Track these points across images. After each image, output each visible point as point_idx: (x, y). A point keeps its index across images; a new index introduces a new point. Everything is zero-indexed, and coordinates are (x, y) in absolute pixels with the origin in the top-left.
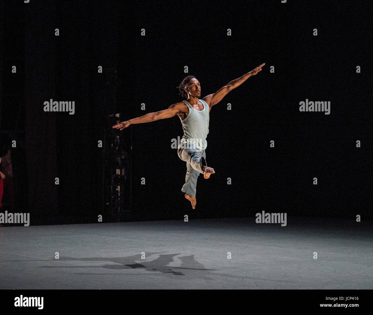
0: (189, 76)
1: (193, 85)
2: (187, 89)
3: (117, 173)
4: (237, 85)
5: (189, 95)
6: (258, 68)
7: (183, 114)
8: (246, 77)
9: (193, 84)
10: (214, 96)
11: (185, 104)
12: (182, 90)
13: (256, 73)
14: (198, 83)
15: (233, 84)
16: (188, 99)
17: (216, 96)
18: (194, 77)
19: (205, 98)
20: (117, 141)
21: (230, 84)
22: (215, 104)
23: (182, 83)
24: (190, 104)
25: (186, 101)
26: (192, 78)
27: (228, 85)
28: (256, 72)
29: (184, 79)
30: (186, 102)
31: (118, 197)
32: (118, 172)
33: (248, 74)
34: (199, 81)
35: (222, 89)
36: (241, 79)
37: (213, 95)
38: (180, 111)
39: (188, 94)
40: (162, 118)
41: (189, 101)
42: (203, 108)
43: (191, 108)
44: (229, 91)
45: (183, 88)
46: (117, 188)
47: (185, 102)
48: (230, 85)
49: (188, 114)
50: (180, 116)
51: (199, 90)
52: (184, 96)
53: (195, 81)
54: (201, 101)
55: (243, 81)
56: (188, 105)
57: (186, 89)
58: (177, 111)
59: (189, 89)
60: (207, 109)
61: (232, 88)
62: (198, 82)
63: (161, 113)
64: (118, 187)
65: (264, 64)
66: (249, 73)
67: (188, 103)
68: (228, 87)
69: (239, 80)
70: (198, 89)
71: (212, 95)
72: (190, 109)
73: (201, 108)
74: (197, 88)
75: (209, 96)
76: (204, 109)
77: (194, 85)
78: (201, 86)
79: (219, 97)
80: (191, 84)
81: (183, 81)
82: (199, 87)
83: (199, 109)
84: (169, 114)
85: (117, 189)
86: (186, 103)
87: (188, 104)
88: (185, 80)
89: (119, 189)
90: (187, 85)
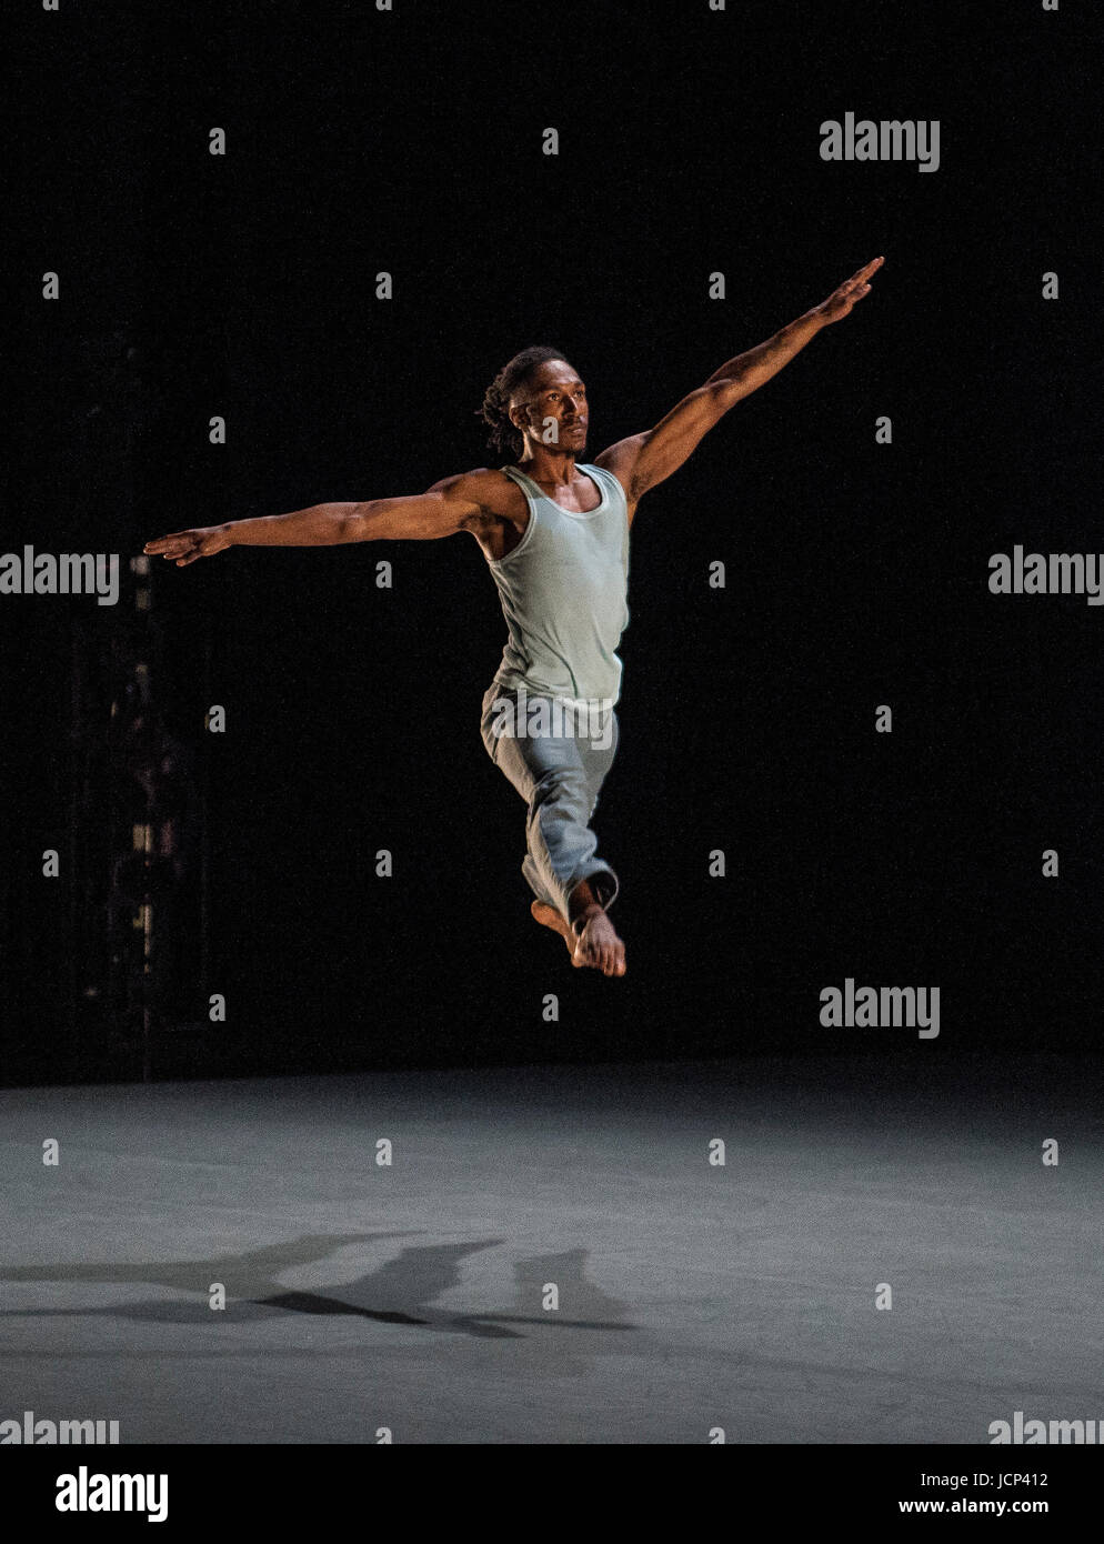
0: (532, 350)
1: (552, 392)
2: (520, 412)
3: (138, 845)
4: (759, 376)
5: (532, 440)
6: (851, 284)
7: (498, 530)
8: (802, 336)
9: (551, 388)
10: (649, 440)
11: (510, 480)
12: (495, 414)
13: (847, 309)
14: (577, 385)
15: (738, 374)
16: (524, 459)
17: (659, 442)
18: (558, 354)
19: (609, 456)
20: (138, 690)
21: (727, 377)
22: (656, 482)
23: (500, 382)
24: (536, 482)
25: (512, 468)
26: (547, 359)
27: (714, 384)
28: (843, 302)
29: (511, 364)
30: (513, 474)
31: (143, 960)
32: (143, 837)
33: (806, 321)
34: (581, 373)
35: (691, 400)
36: (776, 346)
37: (645, 437)
38: (484, 508)
39: (525, 435)
40: (390, 536)
41: (530, 468)
42: (597, 501)
43: (541, 496)
44: (722, 412)
45: (501, 404)
46: (138, 916)
47: (510, 471)
48: (725, 381)
49: (526, 524)
50: (484, 540)
51: (582, 418)
52: (507, 448)
53: (560, 373)
54: (587, 471)
55: (784, 356)
56: (526, 485)
57: (514, 414)
58: (471, 507)
59: (532, 410)
60: (617, 506)
61: (734, 393)
62: (574, 378)
63: (388, 508)
64: (141, 910)
65: (878, 262)
66: (813, 315)
67: (523, 475)
68: (717, 391)
69: (763, 353)
70: (577, 412)
71: (637, 439)
72: (532, 502)
73: (590, 503)
74: (570, 408)
75: (629, 445)
76: (605, 505)
77: (554, 396)
78: (588, 400)
79: (674, 445)
80: (544, 387)
81: (505, 370)
82: (581, 406)
83: (577, 504)
84: (425, 517)
85: (137, 923)
86: (513, 477)
87: (525, 481)
88: (514, 370)
89: (145, 918)
90: (522, 391)
